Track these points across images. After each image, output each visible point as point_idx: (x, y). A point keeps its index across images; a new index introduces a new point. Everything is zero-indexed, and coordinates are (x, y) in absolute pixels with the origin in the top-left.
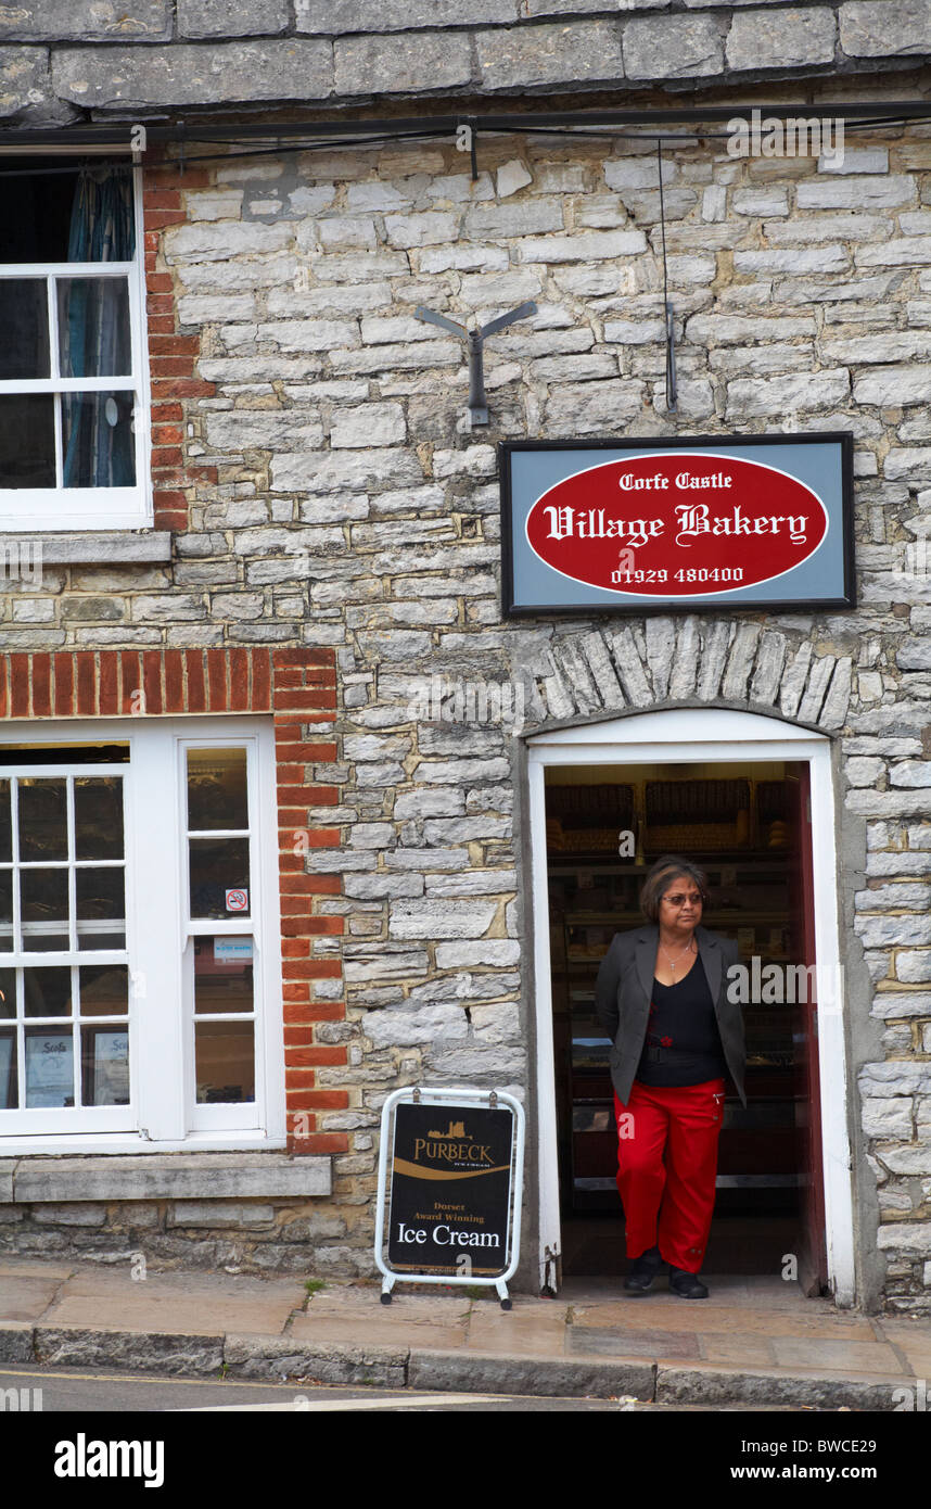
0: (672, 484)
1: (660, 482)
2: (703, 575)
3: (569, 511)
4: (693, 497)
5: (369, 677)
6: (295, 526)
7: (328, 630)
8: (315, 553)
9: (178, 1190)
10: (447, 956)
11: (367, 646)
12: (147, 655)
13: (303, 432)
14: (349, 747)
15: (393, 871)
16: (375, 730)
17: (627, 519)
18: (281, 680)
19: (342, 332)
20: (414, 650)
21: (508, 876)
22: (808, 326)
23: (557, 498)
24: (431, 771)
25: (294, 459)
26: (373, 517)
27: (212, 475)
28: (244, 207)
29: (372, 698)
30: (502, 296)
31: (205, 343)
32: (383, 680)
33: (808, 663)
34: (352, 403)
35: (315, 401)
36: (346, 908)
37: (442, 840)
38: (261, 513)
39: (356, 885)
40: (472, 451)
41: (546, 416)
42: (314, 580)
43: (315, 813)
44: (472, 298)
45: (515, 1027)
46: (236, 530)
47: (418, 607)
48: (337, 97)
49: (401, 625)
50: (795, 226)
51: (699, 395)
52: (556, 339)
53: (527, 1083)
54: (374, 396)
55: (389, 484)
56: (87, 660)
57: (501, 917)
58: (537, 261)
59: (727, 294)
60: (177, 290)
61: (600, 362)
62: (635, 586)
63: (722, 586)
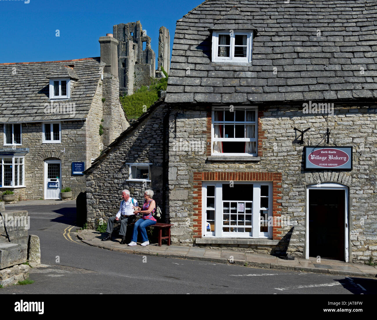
0: (328, 152)
1: (326, 152)
2: (332, 165)
3: (314, 155)
4: (331, 154)
5: (286, 177)
6: (277, 156)
7: (281, 170)
8: (279, 160)
9: (258, 244)
10: (295, 214)
11: (286, 173)
12: (256, 173)
13: (279, 144)
14: (283, 186)
15: (289, 203)
16: (287, 184)
17: (322, 157)
18: (274, 177)
19: (284, 131)
20: (292, 173)
21: (303, 204)
22: (347, 132)
23: (312, 154)
24: (294, 189)
25: (277, 147)
26: (288, 155)
27: (266, 149)
28: (272, 115)
29: (287, 179)
30: (305, 127)
31: (266, 132)
32: (288, 177)
33: (346, 177)
34: (285, 140)
35: (280, 140)
36: (282, 207)
37: (295, 199)
38: (272, 154)
39: (283, 204)
40: (301, 147)
41: (311, 143)
42: (279, 164)
43: (278, 195)
44: (302, 127)
45: (304, 224)
46: (269, 157)
47: (293, 168)
48: (285, 100)
49: (291, 170)
50: (346, 119)
51: (332, 141)
52: (313, 133)
53: (305, 231)
54: (288, 139)
55: (290, 151)
56: (248, 173)
57: (303, 209)
58: (311, 122)
59: (336, 127)
60: (262, 125)
61: (319, 136)
62: (323, 166)
63: (334, 166)
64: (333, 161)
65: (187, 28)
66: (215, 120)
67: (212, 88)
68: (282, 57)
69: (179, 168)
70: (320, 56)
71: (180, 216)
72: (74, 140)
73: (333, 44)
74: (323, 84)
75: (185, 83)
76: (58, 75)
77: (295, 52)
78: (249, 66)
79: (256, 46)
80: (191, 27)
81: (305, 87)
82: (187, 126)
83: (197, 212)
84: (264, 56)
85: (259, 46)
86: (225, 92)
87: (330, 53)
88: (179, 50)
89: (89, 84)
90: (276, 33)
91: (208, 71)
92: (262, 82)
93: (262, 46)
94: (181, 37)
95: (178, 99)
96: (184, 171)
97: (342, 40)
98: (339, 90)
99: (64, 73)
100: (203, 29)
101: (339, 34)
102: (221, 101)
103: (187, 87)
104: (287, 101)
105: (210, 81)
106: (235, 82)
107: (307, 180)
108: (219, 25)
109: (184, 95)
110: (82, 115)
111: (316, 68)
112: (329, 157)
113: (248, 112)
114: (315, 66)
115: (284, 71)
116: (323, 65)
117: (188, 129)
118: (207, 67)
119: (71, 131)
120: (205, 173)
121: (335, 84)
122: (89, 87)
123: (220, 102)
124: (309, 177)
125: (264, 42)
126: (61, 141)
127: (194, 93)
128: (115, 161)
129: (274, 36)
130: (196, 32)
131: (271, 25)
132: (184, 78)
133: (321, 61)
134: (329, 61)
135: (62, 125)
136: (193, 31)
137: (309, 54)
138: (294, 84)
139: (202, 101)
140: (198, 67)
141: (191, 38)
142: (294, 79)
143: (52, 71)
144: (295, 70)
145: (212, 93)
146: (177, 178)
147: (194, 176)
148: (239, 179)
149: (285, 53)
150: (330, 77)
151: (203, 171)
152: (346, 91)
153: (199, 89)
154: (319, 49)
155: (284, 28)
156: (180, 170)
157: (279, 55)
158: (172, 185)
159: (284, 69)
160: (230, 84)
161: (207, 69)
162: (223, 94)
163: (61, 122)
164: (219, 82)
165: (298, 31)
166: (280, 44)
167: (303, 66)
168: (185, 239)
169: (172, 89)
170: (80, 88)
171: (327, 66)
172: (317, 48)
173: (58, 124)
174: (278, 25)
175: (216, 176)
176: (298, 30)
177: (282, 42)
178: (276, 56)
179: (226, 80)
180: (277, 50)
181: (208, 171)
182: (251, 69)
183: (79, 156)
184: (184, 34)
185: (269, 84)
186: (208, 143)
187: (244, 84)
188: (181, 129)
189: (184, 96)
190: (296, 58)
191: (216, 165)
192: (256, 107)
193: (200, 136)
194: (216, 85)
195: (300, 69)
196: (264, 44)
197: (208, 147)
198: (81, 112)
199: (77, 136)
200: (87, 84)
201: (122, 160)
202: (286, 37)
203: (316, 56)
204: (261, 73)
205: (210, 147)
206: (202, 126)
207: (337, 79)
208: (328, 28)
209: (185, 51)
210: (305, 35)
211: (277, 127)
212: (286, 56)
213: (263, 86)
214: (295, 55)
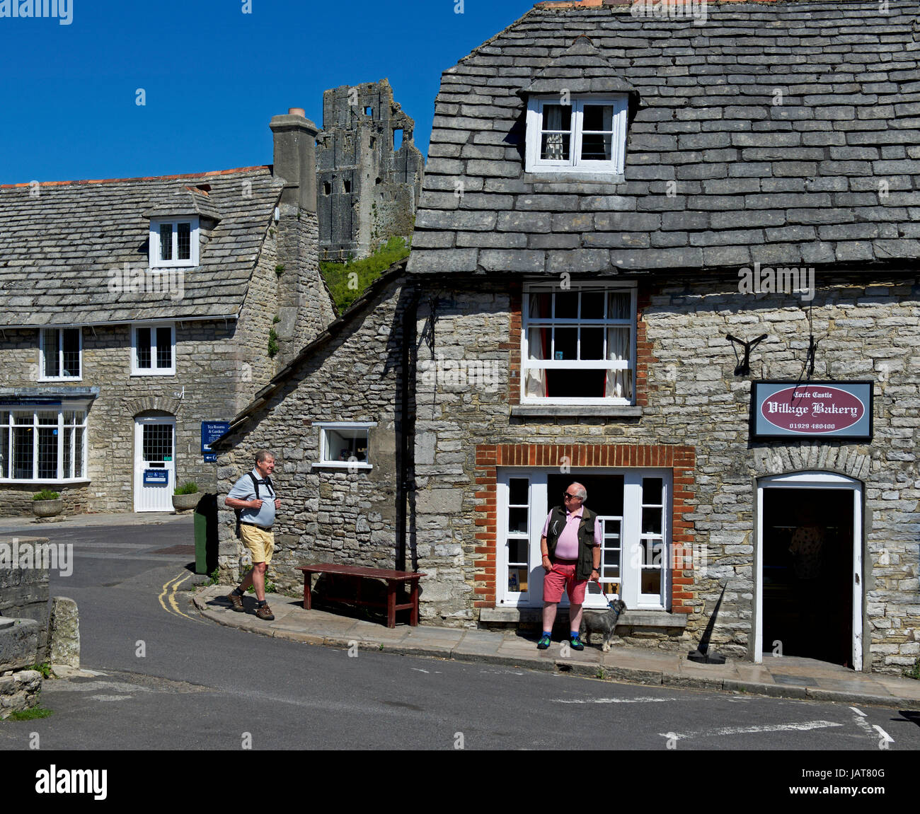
0: (811, 396)
1: (807, 395)
2: (821, 426)
3: (776, 403)
4: (818, 400)
5: (706, 456)
6: (684, 405)
7: (693, 440)
8: (689, 414)
9: (636, 623)
10: (728, 550)
11: (706, 446)
12: (632, 447)
13: (688, 375)
14: (698, 479)
15: (712, 521)
16: (708, 474)
17: (796, 407)
18: (676, 457)
19: (701, 343)
20: (721, 448)
21: (749, 524)
22: (860, 344)
23: (773, 399)
24: (726, 488)
25: (683, 383)
26: (710, 403)
27: (656, 388)
28: (671, 301)
29: (707, 462)
30: (755, 332)
31: (656, 345)
32: (711, 457)
33: (856, 457)
34: (704, 366)
35: (692, 365)
36: (695, 532)
37: (729, 511)
38: (672, 401)
39: (699, 525)
40: (744, 382)
41: (769, 372)
42: (688, 424)
43: (686, 501)
44: (746, 332)
45: (750, 574)
46: (663, 406)
47: (723, 434)
48: (705, 267)
49: (717, 440)
50: (857, 312)
51: (821, 367)
52: (774, 347)
53: (754, 592)
54: (711, 364)
55: (715, 393)
56: (612, 447)
57: (747, 538)
58: (768, 321)
59: (832, 333)
60: (648, 327)
61: (788, 354)
62: (797, 430)
63: (827, 430)
64: (823, 418)
65: (467, 89)
66: (531, 316)
67: (524, 238)
68: (700, 159)
69: (441, 435)
70: (795, 157)
71: (443, 553)
72: (206, 368)
73: (828, 126)
74: (800, 224)
75: (456, 225)
76: (171, 208)
77: (733, 147)
78: (617, 181)
79: (637, 133)
80: (476, 88)
81: (756, 233)
82: (461, 331)
83: (484, 543)
84: (654, 158)
85: (645, 133)
86: (555, 247)
87: (821, 149)
88: (445, 143)
89: (245, 231)
90: (687, 100)
91: (515, 194)
92: (649, 221)
93: (652, 133)
94: (451, 113)
95: (438, 263)
96: (453, 443)
97: (851, 116)
98: (841, 241)
99: (185, 206)
100: (506, 92)
101: (845, 101)
102: (545, 269)
103: (461, 234)
104: (708, 267)
105: (520, 220)
106: (581, 222)
107: (758, 464)
108: (545, 82)
109: (455, 254)
110: (226, 306)
111: (786, 185)
112: (815, 408)
113: (611, 296)
114: (782, 181)
115: (703, 194)
116: (802, 177)
117: (463, 339)
118: (514, 186)
119: (200, 347)
120: (504, 447)
121: (832, 224)
122: (244, 238)
123: (542, 270)
124: (763, 456)
125: (657, 122)
126: (177, 371)
127: (480, 249)
128: (287, 417)
129: (682, 107)
130: (488, 100)
131: (675, 81)
132: (457, 213)
133: (797, 169)
134: (818, 167)
135: (178, 330)
136: (481, 98)
137: (768, 150)
138: (728, 226)
139: (499, 268)
140: (492, 185)
141: (476, 115)
142: (729, 214)
143: (158, 199)
144: (731, 190)
145: (524, 249)
146: (435, 460)
147: (478, 455)
148: (590, 463)
149: (709, 149)
150: (819, 208)
151: (501, 441)
152: (857, 243)
153: (493, 240)
154: (794, 138)
155: (707, 88)
156: (442, 440)
157: (693, 155)
158: (423, 477)
159: (703, 189)
160: (570, 227)
161: (514, 190)
162: (550, 252)
163: (176, 322)
164: (541, 222)
165: (742, 94)
166: (697, 127)
167: (752, 181)
168: (455, 610)
169: (425, 239)
170: (223, 240)
171: (812, 181)
172: (789, 135)
173: (170, 329)
174: (693, 81)
175: (532, 455)
176: (743, 91)
177: (702, 121)
178: (684, 158)
179: (560, 216)
180: (689, 142)
181: (510, 440)
182: (623, 189)
183: (217, 406)
184: (460, 104)
185: (665, 227)
186: (514, 373)
187: (603, 226)
188: (447, 338)
189: (455, 258)
190: (734, 162)
191: (532, 428)
192: (633, 283)
193: (494, 355)
194: (534, 230)
195: (744, 189)
196: (656, 127)
197: (511, 383)
198: (223, 299)
199: (213, 357)
200: (239, 232)
201: (305, 415)
202: (712, 110)
203: (785, 157)
204: (647, 199)
205: (518, 381)
206: (498, 330)
207: (837, 213)
208: (819, 86)
209: (459, 147)
210: (759, 105)
211: (683, 331)
212: (711, 156)
213: (650, 232)
214: (732, 155)
